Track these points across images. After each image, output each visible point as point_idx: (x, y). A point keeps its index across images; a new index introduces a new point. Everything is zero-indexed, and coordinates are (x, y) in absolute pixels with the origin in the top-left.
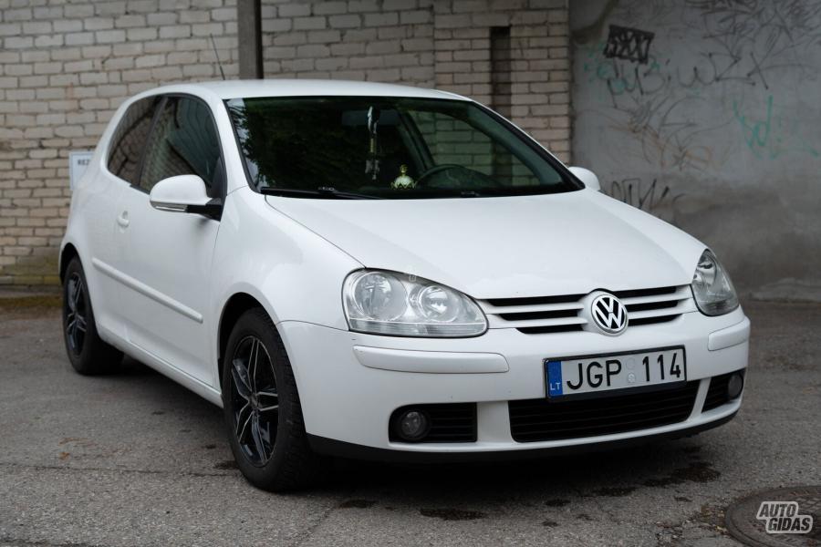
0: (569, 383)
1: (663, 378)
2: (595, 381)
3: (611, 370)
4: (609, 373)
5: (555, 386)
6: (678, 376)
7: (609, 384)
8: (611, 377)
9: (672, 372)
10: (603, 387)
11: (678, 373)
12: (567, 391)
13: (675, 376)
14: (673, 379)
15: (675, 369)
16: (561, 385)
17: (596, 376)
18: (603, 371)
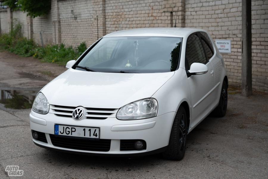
0: (60, 132)
1: (90, 136)
2: (68, 133)
3: (73, 130)
4: (72, 131)
5: (57, 132)
6: (96, 137)
7: (72, 134)
8: (73, 132)
9: (94, 135)
10: (70, 135)
11: (96, 135)
12: (60, 134)
13: (95, 136)
14: (94, 137)
15: (95, 134)
16: (58, 132)
17: (68, 131)
18: (70, 130)
